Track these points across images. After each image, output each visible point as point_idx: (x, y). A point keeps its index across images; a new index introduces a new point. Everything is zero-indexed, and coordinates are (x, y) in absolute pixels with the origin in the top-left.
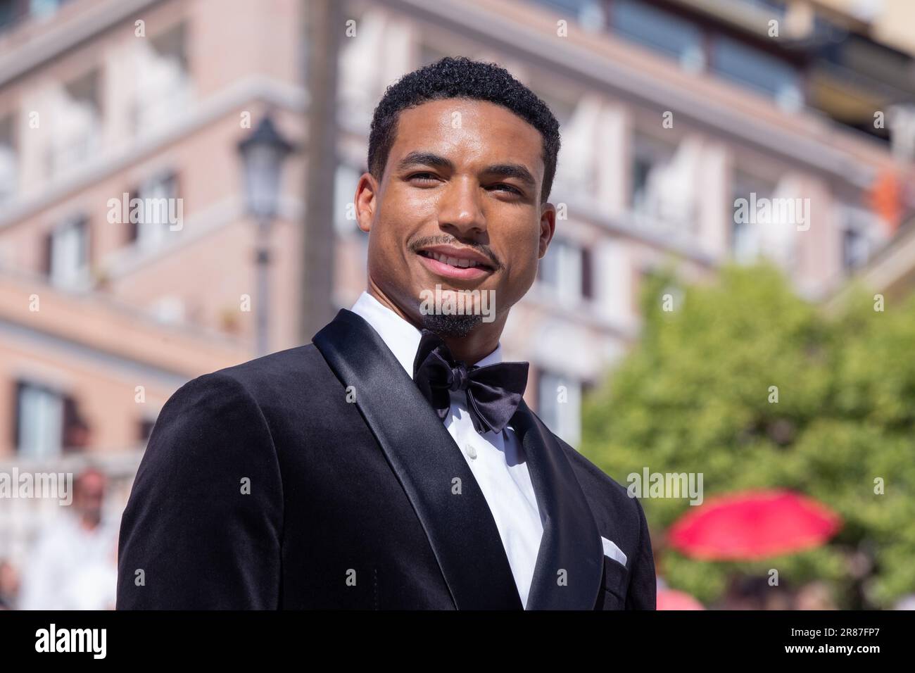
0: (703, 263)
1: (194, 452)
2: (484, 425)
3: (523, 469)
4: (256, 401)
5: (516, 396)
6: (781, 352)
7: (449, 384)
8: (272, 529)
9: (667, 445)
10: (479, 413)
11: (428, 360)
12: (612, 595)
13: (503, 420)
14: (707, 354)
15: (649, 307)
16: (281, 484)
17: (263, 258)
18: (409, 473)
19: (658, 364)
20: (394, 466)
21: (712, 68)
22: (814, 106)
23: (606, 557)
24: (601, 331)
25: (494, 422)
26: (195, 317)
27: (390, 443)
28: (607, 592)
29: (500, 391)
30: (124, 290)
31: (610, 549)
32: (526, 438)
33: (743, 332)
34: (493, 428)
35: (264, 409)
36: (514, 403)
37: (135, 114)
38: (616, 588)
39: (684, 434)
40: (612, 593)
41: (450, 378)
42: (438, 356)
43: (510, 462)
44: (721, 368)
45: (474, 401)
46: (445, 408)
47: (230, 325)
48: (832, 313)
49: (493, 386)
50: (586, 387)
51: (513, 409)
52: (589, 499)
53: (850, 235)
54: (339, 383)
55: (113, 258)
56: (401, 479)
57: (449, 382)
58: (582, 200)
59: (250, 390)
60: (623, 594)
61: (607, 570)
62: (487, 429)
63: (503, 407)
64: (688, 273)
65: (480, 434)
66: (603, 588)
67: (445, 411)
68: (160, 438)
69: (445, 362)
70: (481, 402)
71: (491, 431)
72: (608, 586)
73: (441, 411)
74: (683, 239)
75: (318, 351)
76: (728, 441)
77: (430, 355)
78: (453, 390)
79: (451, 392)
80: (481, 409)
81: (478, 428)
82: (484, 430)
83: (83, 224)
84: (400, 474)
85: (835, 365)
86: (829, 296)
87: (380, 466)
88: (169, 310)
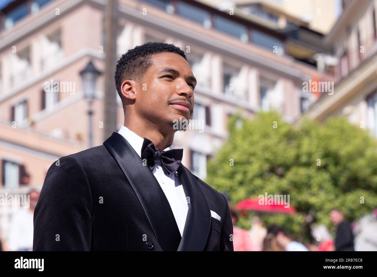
0: (251, 111)
1: (59, 185)
2: (167, 172)
3: (181, 187)
4: (81, 166)
5: (179, 161)
6: (280, 142)
7: (154, 158)
8: (88, 211)
9: (239, 177)
10: (166, 168)
11: (146, 149)
12: (215, 231)
13: (175, 170)
14: (252, 144)
15: (231, 128)
16: (91, 195)
17: (90, 113)
18: (138, 190)
19: (235, 148)
20: (133, 187)
21: (251, 41)
22: (288, 54)
23: (212, 218)
24: (215, 136)
25: (171, 171)
26: (67, 135)
27: (131, 179)
28: (212, 230)
29: (173, 160)
30: (39, 126)
31: (214, 215)
32: (182, 176)
33: (266, 136)
34: (171, 173)
35: (84, 168)
36: (178, 164)
37: (42, 63)
38: (217, 229)
39: (245, 173)
40: (216, 231)
41: (154, 155)
42: (150, 147)
43: (176, 185)
44: (257, 149)
45: (164, 163)
46: (153, 166)
47: (79, 138)
48: (297, 128)
49: (170, 158)
50: (208, 157)
51: (178, 166)
52: (206, 197)
53: (302, 99)
54: (112, 158)
55: (36, 115)
56: (135, 191)
57: (154, 157)
58: (205, 90)
59: (79, 161)
60: (219, 231)
61: (213, 222)
62: (169, 174)
63: (174, 166)
64: (245, 115)
65: (166, 175)
66: (211, 229)
67: (153, 168)
68: (47, 180)
69: (153, 149)
70: (166, 164)
71: (170, 174)
72: (213, 228)
73: (152, 168)
74: (242, 103)
75: (105, 147)
76: (261, 175)
77: (147, 147)
78: (156, 160)
79: (155, 161)
80: (166, 166)
81: (165, 173)
82: (168, 174)
83: (25, 102)
84: (135, 190)
85: (299, 147)
86: (296, 121)
87: (127, 187)
88: (57, 133)
